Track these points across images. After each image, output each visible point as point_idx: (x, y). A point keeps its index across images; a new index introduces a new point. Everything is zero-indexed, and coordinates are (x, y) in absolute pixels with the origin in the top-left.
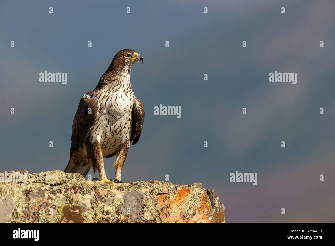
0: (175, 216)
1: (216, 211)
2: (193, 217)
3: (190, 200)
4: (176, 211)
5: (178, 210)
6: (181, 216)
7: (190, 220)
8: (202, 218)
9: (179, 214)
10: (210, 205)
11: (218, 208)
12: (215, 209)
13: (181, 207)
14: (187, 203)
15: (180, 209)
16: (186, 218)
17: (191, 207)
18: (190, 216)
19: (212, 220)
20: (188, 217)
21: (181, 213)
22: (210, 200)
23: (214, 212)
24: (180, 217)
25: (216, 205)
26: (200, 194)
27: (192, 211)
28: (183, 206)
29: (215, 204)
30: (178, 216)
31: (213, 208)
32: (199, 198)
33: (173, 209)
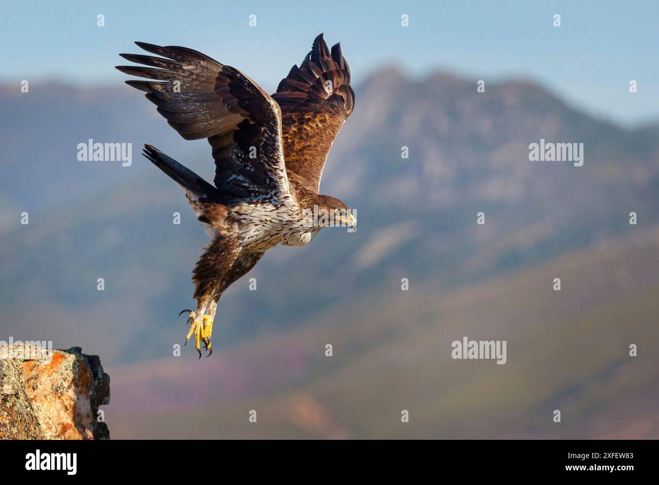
0: (44, 389)
1: (99, 383)
2: (69, 390)
3: (66, 370)
4: (46, 383)
5: (49, 381)
6: (52, 389)
7: (64, 394)
8: (80, 392)
9: (50, 387)
10: (91, 375)
11: (102, 379)
12: (97, 381)
13: (53, 378)
14: (61, 373)
15: (51, 381)
16: (59, 391)
17: (66, 378)
18: (65, 389)
19: (92, 395)
20: (61, 390)
21: (52, 385)
22: (92, 369)
23: (96, 384)
24: (51, 391)
25: (99, 376)
26: (78, 362)
27: (67, 383)
28: (55, 376)
29: (97, 374)
30: (48, 389)
31: (95, 379)
32: (77, 366)
33: (43, 380)
